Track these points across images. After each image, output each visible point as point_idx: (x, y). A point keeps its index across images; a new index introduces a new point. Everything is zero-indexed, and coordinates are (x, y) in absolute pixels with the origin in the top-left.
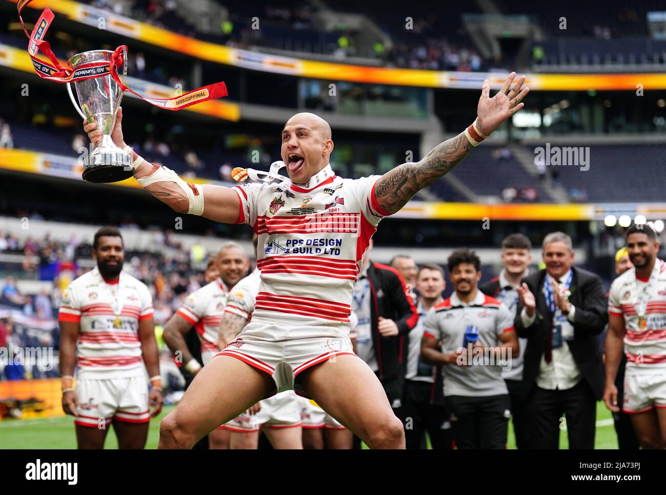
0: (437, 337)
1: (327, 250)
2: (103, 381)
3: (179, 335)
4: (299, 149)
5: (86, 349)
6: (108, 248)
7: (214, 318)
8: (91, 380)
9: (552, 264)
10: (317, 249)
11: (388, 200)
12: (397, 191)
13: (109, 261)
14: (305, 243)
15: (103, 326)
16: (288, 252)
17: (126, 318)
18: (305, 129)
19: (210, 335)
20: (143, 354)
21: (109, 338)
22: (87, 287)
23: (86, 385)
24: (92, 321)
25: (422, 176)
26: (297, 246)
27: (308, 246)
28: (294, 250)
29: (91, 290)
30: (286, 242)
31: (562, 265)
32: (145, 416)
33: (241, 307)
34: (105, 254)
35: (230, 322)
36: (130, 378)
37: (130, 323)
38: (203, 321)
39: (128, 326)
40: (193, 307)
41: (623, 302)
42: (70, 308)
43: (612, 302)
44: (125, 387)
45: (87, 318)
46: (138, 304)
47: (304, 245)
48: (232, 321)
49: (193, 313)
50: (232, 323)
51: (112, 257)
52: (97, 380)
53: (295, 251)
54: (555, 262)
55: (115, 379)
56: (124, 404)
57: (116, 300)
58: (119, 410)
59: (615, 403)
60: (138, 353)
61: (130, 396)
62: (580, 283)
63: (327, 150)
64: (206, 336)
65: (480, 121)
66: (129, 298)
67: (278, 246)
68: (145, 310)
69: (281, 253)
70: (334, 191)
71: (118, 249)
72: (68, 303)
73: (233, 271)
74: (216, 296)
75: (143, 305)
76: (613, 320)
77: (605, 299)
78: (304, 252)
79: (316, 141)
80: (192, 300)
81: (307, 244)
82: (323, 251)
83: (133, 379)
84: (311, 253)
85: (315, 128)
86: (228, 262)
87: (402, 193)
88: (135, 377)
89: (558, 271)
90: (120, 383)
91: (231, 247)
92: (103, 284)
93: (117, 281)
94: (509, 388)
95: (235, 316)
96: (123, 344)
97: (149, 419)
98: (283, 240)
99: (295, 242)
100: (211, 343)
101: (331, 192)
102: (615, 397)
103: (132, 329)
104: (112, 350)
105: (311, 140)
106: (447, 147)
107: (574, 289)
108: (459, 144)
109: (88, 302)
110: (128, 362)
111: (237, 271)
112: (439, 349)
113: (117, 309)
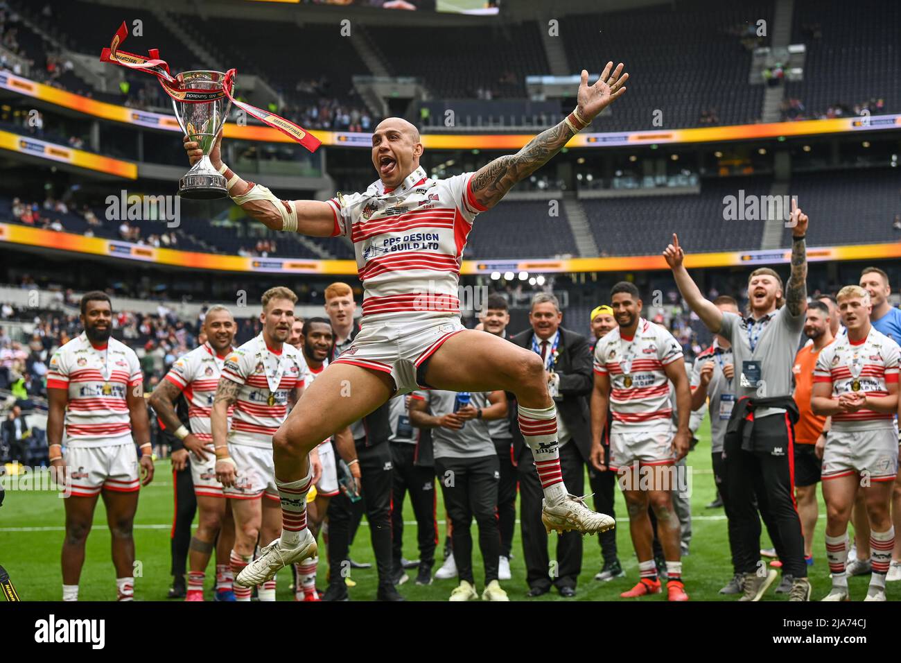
0: (426, 400)
1: (425, 245)
2: (92, 449)
3: (168, 400)
4: (391, 152)
5: (75, 416)
6: (97, 312)
7: (203, 382)
8: (80, 448)
9: (541, 325)
10: (415, 244)
11: (486, 194)
12: (495, 183)
13: (97, 326)
14: (402, 240)
15: (92, 393)
16: (386, 251)
17: (115, 384)
18: (396, 132)
19: (199, 401)
20: (131, 421)
21: (100, 405)
22: (76, 352)
23: (75, 454)
24: (81, 387)
25: (522, 166)
26: (395, 244)
27: (405, 242)
28: (392, 248)
29: (80, 355)
30: (383, 242)
31: (550, 325)
32: (135, 485)
33: (234, 371)
34: (93, 318)
35: (222, 387)
36: (120, 446)
37: (119, 389)
38: (192, 385)
39: (117, 392)
40: (182, 372)
41: (608, 361)
42: (58, 374)
43: (597, 362)
44: (115, 455)
45: (77, 384)
46: (127, 369)
47: (402, 241)
48: (224, 386)
49: (182, 378)
50: (224, 388)
51: (101, 321)
52: (86, 449)
53: (394, 249)
54: (544, 323)
55: (105, 447)
56: (113, 472)
57: (106, 366)
58: (109, 479)
59: (602, 462)
60: (127, 420)
61: (120, 465)
62: (568, 344)
63: (417, 153)
64: (194, 401)
65: (581, 108)
66: (117, 363)
67: (376, 248)
68: (134, 375)
69: (381, 254)
70: (426, 191)
71: (106, 313)
72: (56, 369)
73: (222, 334)
74: (205, 361)
75: (132, 371)
76: (598, 380)
77: (591, 359)
78: (403, 249)
79: (407, 144)
80: (181, 365)
81: (404, 240)
82: (421, 246)
83: (122, 446)
84: (409, 249)
85: (405, 131)
86: (218, 325)
87: (501, 185)
88: (125, 445)
89: (547, 332)
90: (110, 452)
91: (220, 309)
92: (92, 350)
93: (106, 347)
94: (497, 448)
95: (227, 381)
96: (113, 411)
97: (139, 486)
98: (380, 241)
99: (392, 240)
100: (200, 409)
101: (423, 191)
102: (602, 456)
103: (121, 395)
104: (101, 417)
105: (402, 142)
106: (548, 136)
107: (562, 349)
108: (561, 131)
109: (77, 368)
110: (117, 429)
111: (226, 335)
112: (430, 413)
113: (106, 374)
